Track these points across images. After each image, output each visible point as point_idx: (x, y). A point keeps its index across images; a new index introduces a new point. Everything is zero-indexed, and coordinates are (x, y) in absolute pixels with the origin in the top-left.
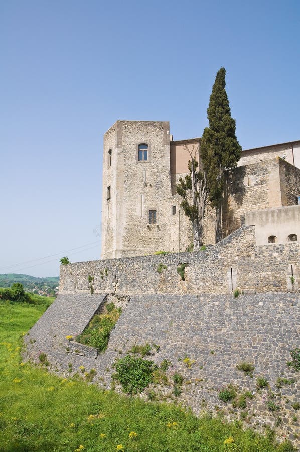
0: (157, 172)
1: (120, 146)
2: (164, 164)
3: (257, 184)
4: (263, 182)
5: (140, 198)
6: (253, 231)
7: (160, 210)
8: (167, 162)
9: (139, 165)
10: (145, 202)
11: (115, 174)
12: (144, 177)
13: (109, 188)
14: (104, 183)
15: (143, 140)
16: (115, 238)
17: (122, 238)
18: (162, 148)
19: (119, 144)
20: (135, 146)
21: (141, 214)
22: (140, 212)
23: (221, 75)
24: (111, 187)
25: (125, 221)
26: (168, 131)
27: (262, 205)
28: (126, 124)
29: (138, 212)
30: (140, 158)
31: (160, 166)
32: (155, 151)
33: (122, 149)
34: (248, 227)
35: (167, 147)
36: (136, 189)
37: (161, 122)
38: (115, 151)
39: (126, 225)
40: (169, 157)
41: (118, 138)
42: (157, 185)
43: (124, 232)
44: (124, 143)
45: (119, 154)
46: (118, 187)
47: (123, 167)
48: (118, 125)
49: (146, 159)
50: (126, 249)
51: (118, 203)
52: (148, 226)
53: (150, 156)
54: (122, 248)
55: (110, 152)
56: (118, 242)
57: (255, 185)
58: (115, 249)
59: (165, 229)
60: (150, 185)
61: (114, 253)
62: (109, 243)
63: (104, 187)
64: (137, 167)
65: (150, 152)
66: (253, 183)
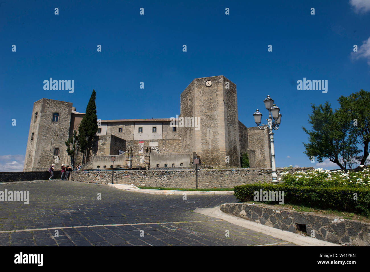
0: (62, 129)
1: (43, 112)
2: (67, 125)
3: (102, 144)
4: (104, 143)
5: (50, 141)
6: (92, 163)
7: (61, 148)
8: (68, 124)
9: (52, 124)
10: (53, 144)
11: (38, 127)
12: (54, 131)
13: (33, 134)
14: (30, 130)
15: (56, 111)
16: (33, 162)
17: (37, 162)
18: (67, 116)
19: (42, 111)
20: (51, 114)
21: (50, 150)
22: (49, 148)
23: (94, 95)
24: (35, 133)
25: (40, 153)
26: (71, 108)
27: (103, 153)
28: (48, 101)
29: (48, 148)
30: (53, 120)
31: (64, 126)
32: (63, 118)
33: (44, 114)
34: (91, 162)
35: (70, 116)
36: (49, 136)
37: (68, 103)
38: (39, 114)
39: (40, 155)
40: (70, 122)
41: (42, 108)
42: (61, 136)
43: (39, 158)
44: (45, 111)
45: (41, 116)
46: (39, 134)
47: (43, 124)
48: (43, 101)
49: (57, 121)
50: (39, 167)
51: (37, 143)
52: (53, 156)
53: (59, 120)
54: (36, 167)
55: (37, 114)
56: (35, 163)
57: (101, 145)
58: (32, 167)
59: (63, 158)
60: (57, 135)
61: (32, 169)
62: (29, 164)
63: (30, 132)
64: (51, 125)
65: (60, 118)
66: (100, 144)
